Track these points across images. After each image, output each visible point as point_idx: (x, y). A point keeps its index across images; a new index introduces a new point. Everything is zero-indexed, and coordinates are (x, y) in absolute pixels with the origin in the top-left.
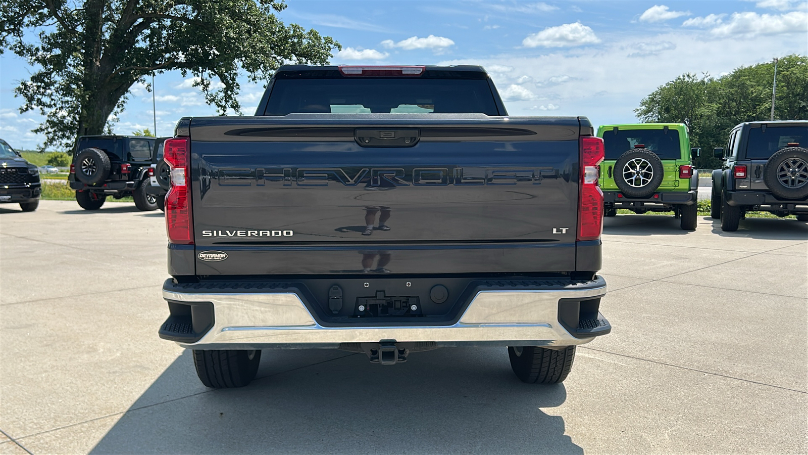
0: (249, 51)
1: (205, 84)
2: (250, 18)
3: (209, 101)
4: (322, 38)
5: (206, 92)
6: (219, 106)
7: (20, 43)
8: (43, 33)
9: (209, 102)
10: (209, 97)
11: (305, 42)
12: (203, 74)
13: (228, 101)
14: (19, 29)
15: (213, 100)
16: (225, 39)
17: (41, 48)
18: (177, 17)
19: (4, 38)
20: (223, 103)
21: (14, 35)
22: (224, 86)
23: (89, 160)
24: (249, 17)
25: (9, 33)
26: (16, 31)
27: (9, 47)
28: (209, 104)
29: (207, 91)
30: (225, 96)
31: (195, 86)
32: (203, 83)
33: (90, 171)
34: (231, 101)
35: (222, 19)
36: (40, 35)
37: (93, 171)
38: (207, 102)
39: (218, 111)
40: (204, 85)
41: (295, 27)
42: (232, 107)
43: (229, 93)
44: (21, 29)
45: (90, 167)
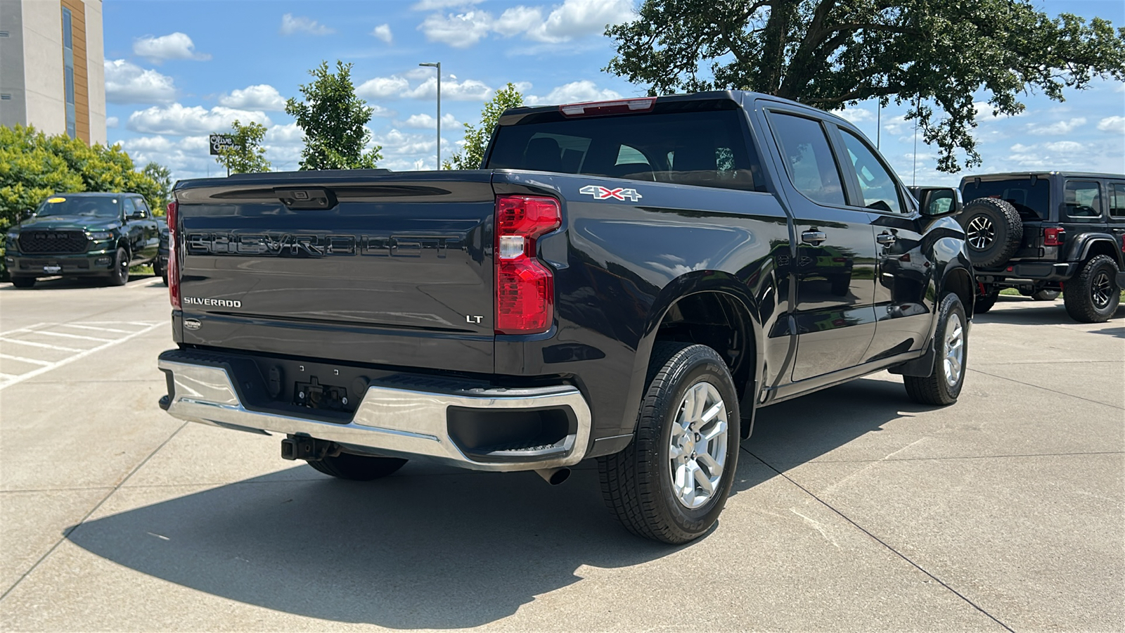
0: (973, 63)
1: (924, 114)
2: (980, 14)
3: (929, 138)
4: (1115, 30)
5: (925, 126)
6: (942, 145)
7: (693, 80)
8: (716, 65)
9: (928, 140)
10: (928, 134)
11: (1084, 39)
12: (921, 101)
13: (956, 138)
14: (693, 62)
15: (934, 137)
17: (713, 85)
18: (879, 25)
19: (676, 75)
20: (948, 140)
21: (687, 72)
22: (950, 117)
24: (978, 14)
25: (681, 69)
26: (690, 65)
27: (680, 86)
28: (929, 144)
29: (926, 124)
30: (951, 131)
31: (909, 118)
32: (920, 114)
34: (960, 137)
36: (713, 68)
38: (926, 141)
39: (941, 152)
40: (922, 116)
41: (1068, 19)
42: (962, 146)
43: (957, 125)
44: (695, 63)
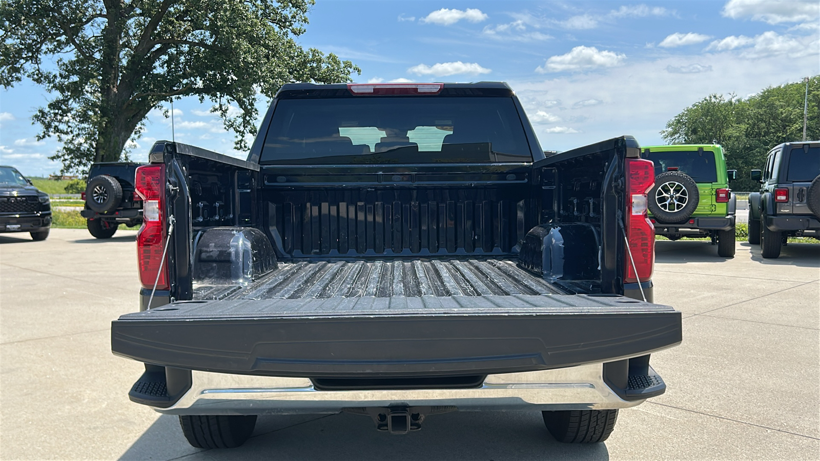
1: (223, 109)
3: (228, 126)
4: (341, 62)
5: (224, 118)
6: (237, 131)
7: (38, 70)
8: (61, 60)
9: (227, 128)
10: (227, 123)
11: (324, 66)
12: (221, 100)
13: (247, 127)
14: (37, 57)
15: (232, 125)
16: (242, 64)
17: (58, 75)
18: (195, 42)
19: (22, 65)
20: (242, 129)
21: (32, 63)
22: (243, 112)
23: (100, 188)
24: (267, 42)
25: (27, 61)
26: (34, 59)
27: (26, 74)
28: (228, 130)
29: (225, 116)
30: (244, 122)
31: (213, 111)
32: (221, 109)
33: (101, 199)
34: (249, 127)
35: (239, 44)
36: (58, 62)
37: (104, 199)
38: (225, 128)
39: (237, 137)
40: (222, 111)
41: (314, 52)
42: (250, 133)
43: (248, 118)
44: (39, 56)
45: (101, 194)
